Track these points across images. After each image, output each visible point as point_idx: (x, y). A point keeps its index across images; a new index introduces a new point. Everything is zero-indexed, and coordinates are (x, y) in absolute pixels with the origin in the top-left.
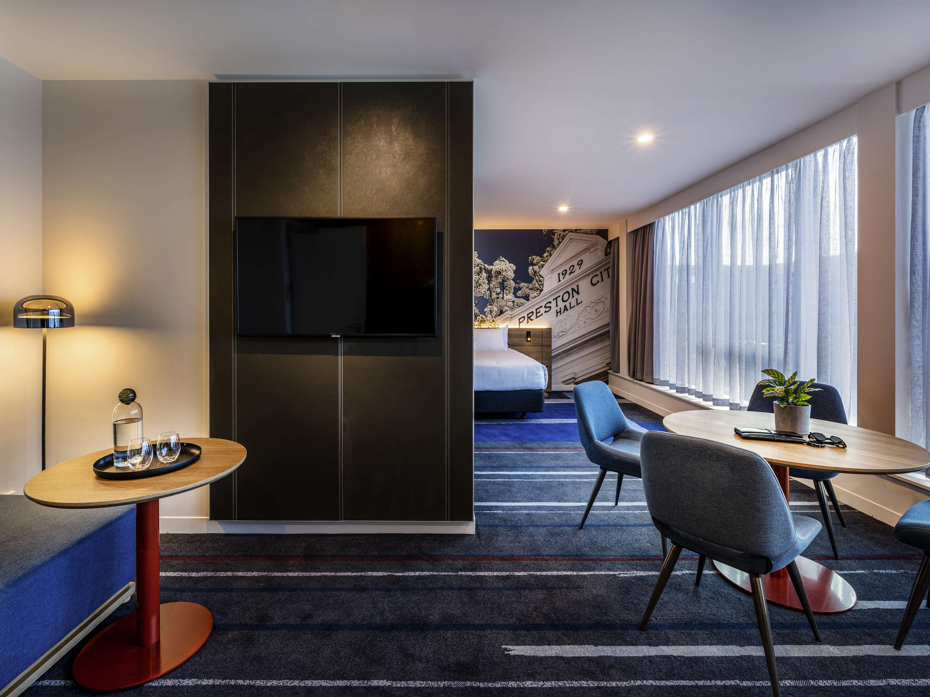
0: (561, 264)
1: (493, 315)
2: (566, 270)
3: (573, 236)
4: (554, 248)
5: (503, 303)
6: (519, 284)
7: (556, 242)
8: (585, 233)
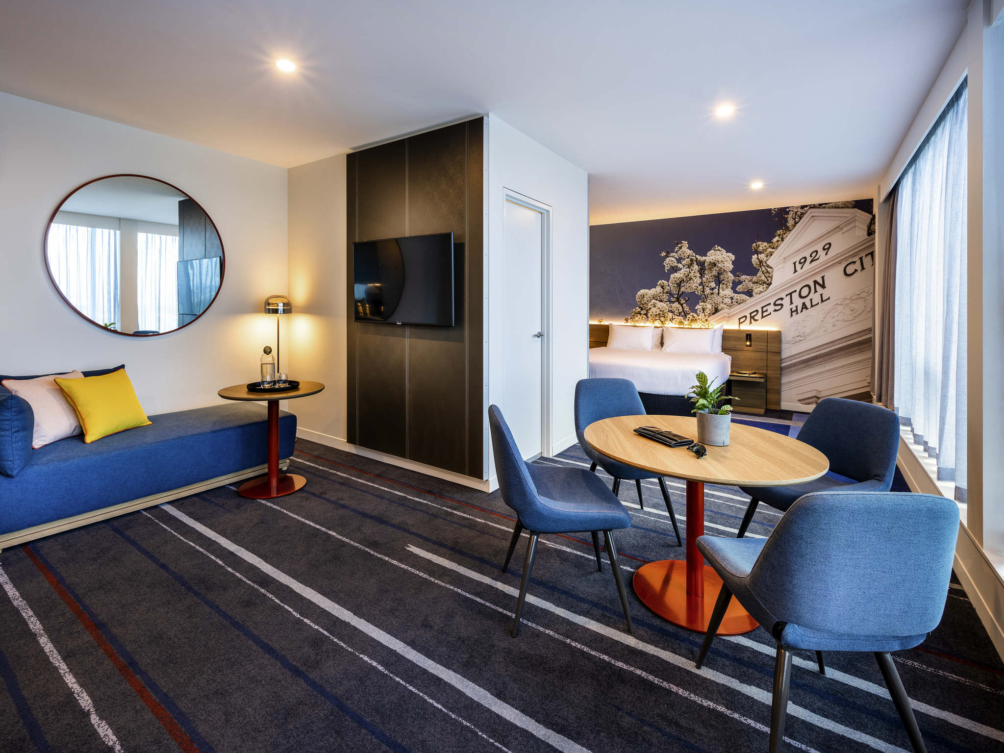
0: (798, 250)
1: (706, 314)
2: (805, 258)
3: (815, 212)
4: (788, 229)
5: (718, 299)
6: (739, 276)
7: (791, 222)
8: (835, 208)
